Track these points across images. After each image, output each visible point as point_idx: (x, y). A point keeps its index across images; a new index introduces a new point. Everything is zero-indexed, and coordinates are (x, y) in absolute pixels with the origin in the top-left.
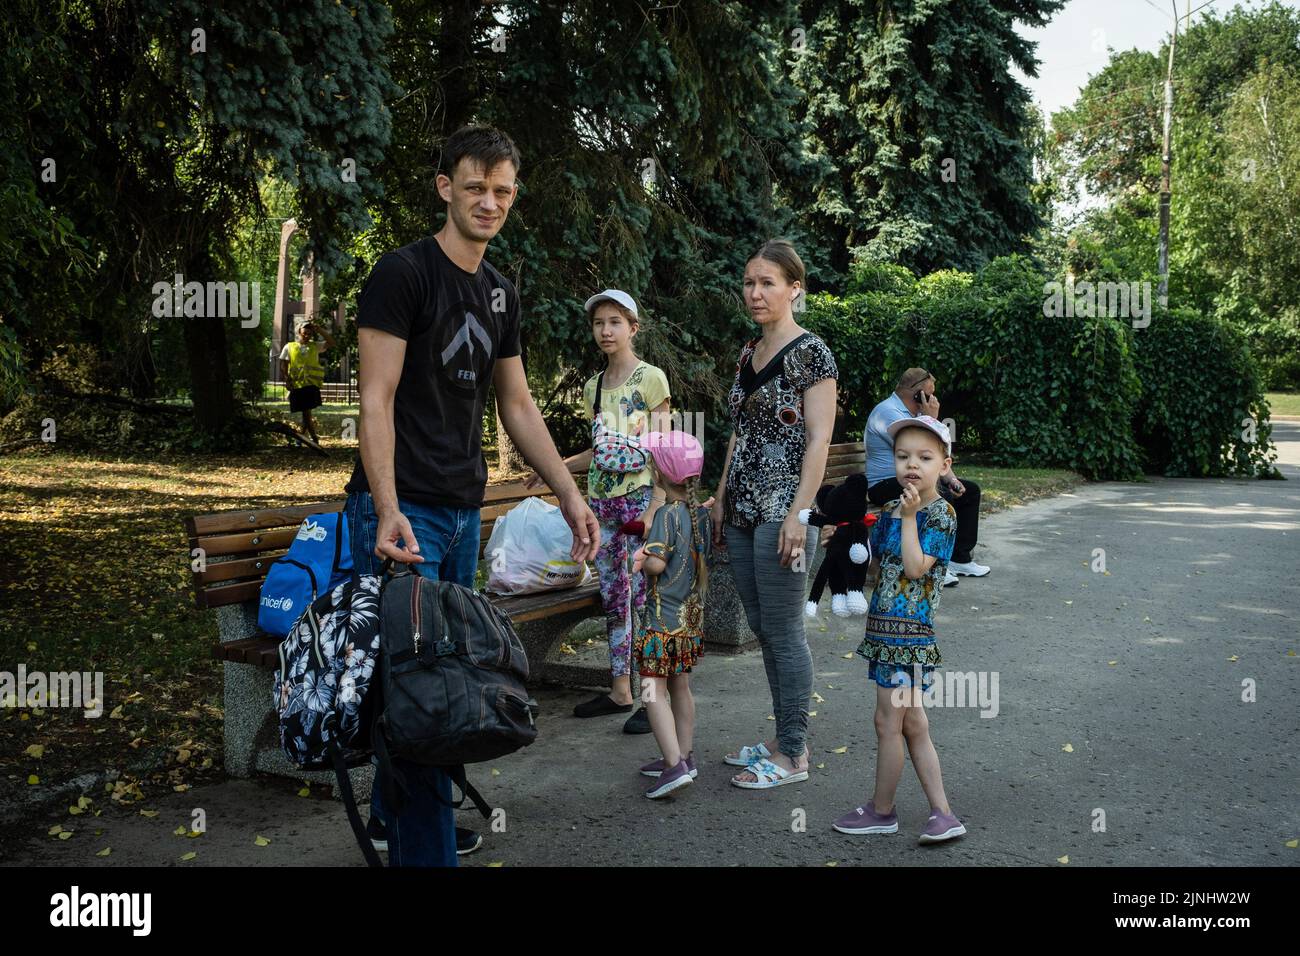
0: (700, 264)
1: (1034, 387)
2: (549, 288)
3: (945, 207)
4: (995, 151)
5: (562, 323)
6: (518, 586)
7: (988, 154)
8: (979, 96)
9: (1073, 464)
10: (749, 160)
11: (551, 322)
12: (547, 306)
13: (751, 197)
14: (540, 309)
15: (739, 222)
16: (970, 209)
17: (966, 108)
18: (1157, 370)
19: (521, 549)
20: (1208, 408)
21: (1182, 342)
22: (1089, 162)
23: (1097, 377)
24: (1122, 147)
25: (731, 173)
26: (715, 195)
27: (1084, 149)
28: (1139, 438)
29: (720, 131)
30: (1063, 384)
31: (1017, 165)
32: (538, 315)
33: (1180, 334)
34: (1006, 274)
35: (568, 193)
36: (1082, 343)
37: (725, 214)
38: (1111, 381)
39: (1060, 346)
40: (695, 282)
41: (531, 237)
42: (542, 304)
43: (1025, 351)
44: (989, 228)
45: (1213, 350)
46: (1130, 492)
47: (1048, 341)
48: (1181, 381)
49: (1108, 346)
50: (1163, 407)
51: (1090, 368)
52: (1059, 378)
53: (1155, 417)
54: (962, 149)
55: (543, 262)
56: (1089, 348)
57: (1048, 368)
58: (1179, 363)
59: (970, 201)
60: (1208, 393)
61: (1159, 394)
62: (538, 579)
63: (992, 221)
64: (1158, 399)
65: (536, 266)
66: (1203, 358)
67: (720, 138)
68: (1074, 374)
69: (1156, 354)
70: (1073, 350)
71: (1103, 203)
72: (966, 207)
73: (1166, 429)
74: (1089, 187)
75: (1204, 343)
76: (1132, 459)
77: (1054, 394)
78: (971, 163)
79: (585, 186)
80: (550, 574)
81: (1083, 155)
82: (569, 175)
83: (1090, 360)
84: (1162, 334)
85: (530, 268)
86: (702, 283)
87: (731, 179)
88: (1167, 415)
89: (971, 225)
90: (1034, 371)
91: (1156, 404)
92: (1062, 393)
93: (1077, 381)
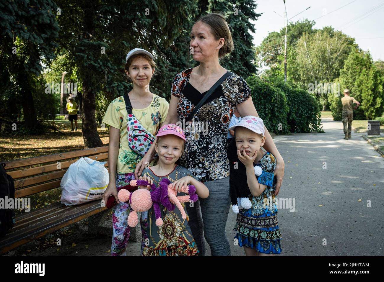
0: (168, 72)
1: (261, 110)
2: (117, 79)
3: (234, 66)
4: (245, 52)
5: (122, 90)
6: (74, 202)
7: (244, 53)
8: (241, 38)
9: (272, 131)
10: (183, 46)
11: (118, 89)
12: (116, 84)
13: (184, 57)
14: (114, 85)
15: (180, 64)
16: (240, 67)
17: (238, 41)
18: (292, 105)
19: (76, 183)
20: (306, 115)
21: (299, 97)
22: (264, 58)
23: (278, 107)
24: (272, 55)
25: (178, 50)
26: (173, 56)
27: (263, 55)
28: (289, 123)
29: (173, 30)
30: (269, 109)
31: (251, 55)
32: (113, 87)
33: (298, 95)
34: (252, 81)
35: (123, 48)
36: (274, 98)
37: (177, 62)
38: (281, 108)
39: (268, 99)
40: (167, 78)
41: (111, 62)
42: (114, 84)
43: (259, 101)
44: (244, 72)
45: (307, 99)
46: (289, 138)
47: (265, 98)
48: (299, 108)
49: (280, 99)
50: (294, 115)
51: (276, 105)
52: (268, 108)
53: (292, 117)
54: (237, 51)
55: (115, 70)
56: (276, 99)
57: (265, 105)
58: (298, 103)
59: (240, 65)
60: (306, 111)
61: (293, 111)
62: (85, 197)
63: (245, 70)
64: (293, 113)
65: (112, 71)
66: (304, 102)
67: (173, 32)
68: (272, 106)
69: (292, 101)
70: (272, 100)
71: (268, 68)
72: (239, 66)
73: (295, 120)
74: (265, 64)
75: (304, 98)
76: (287, 129)
77: (267, 112)
78: (240, 55)
79: (129, 46)
80: (91, 194)
81: (263, 57)
82: (124, 42)
83: (276, 103)
84: (293, 96)
85: (111, 72)
86: (169, 78)
87: (178, 52)
88: (295, 117)
89: (240, 71)
90: (261, 106)
91: (292, 114)
92: (269, 112)
93: (273, 108)
